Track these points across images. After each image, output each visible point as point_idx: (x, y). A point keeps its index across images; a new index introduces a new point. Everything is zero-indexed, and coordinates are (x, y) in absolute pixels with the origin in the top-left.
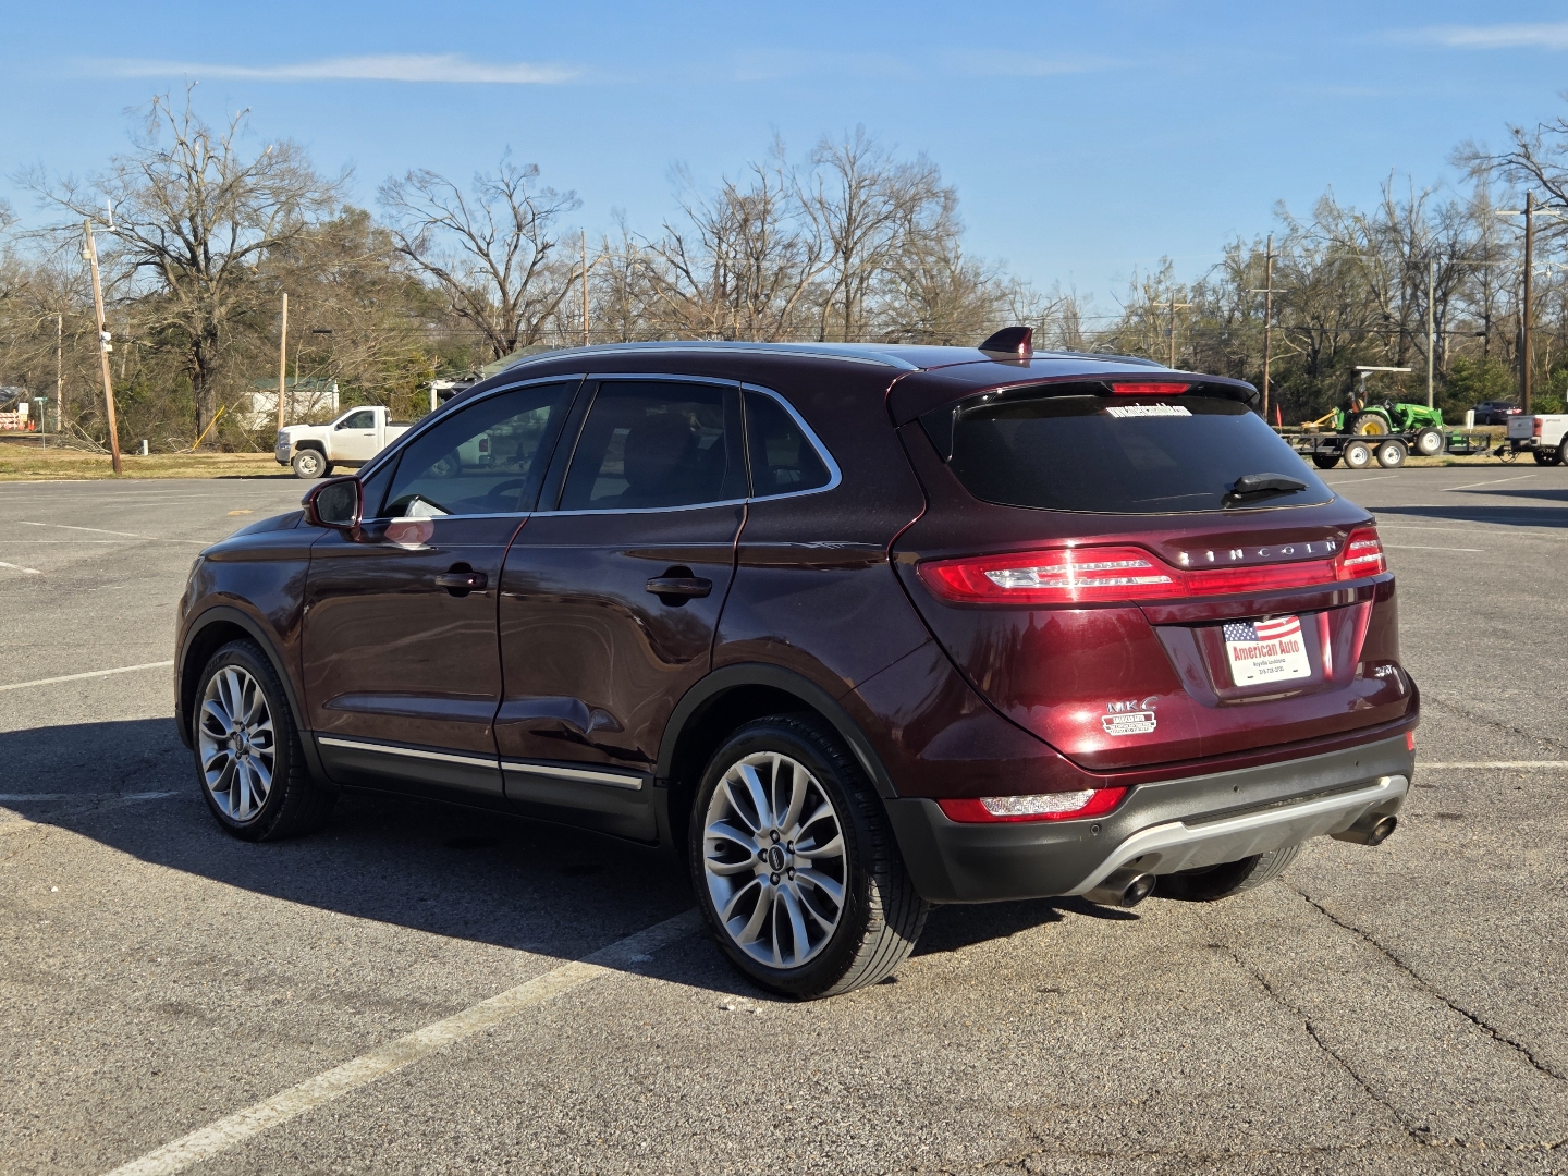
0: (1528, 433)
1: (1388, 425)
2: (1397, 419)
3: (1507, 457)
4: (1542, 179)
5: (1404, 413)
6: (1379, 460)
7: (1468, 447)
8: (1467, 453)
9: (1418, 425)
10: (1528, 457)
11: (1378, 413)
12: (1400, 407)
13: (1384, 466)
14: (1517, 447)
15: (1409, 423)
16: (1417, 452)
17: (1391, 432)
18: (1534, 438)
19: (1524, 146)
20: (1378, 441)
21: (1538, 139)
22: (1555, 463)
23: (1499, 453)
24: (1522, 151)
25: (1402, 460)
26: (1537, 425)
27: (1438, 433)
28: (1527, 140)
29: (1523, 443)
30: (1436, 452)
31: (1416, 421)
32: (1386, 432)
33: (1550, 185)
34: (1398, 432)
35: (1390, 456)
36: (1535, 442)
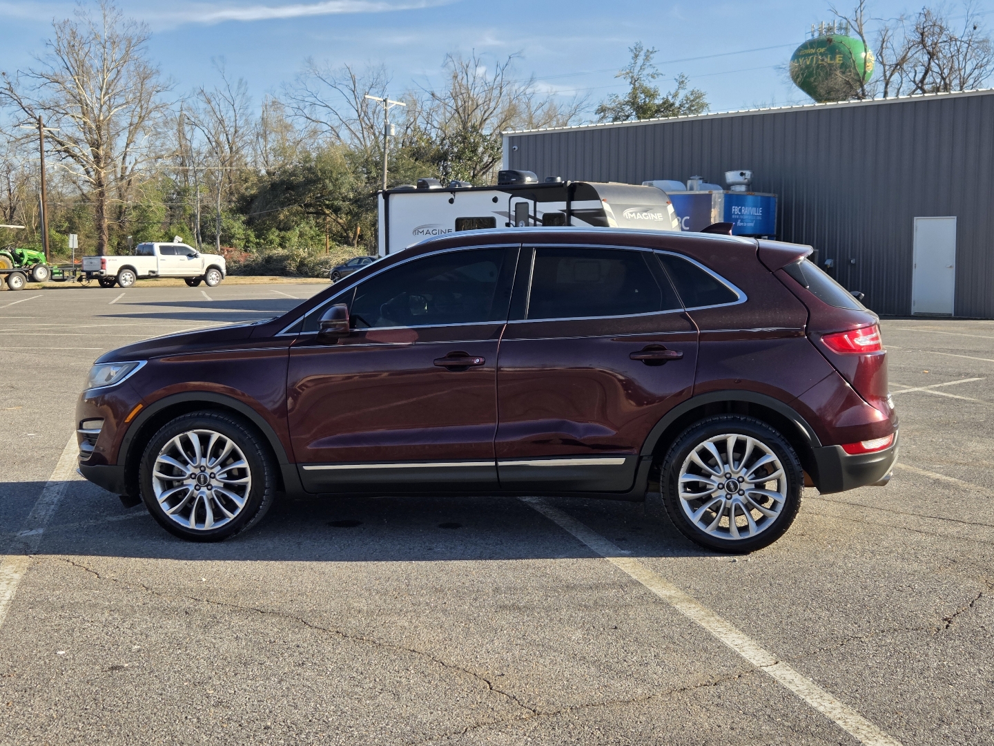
0: (98, 268)
1: (12, 262)
2: (18, 259)
3: (84, 283)
4: (22, 106)
5: (22, 255)
6: (9, 285)
7: (63, 276)
8: (63, 280)
9: (30, 263)
10: (95, 282)
11: (5, 255)
12: (18, 251)
13: (11, 289)
14: (90, 276)
15: (25, 261)
16: (32, 279)
17: (14, 267)
18: (102, 271)
19: (9, 83)
20: (8, 273)
21: (17, 80)
22: (111, 286)
23: (80, 280)
24: (8, 86)
25: (23, 285)
26: (103, 262)
27: (45, 267)
28: (10, 80)
29: (94, 273)
30: (44, 280)
31: (29, 260)
32: (12, 267)
33: (27, 109)
34: (18, 267)
35: (16, 282)
36: (102, 273)
